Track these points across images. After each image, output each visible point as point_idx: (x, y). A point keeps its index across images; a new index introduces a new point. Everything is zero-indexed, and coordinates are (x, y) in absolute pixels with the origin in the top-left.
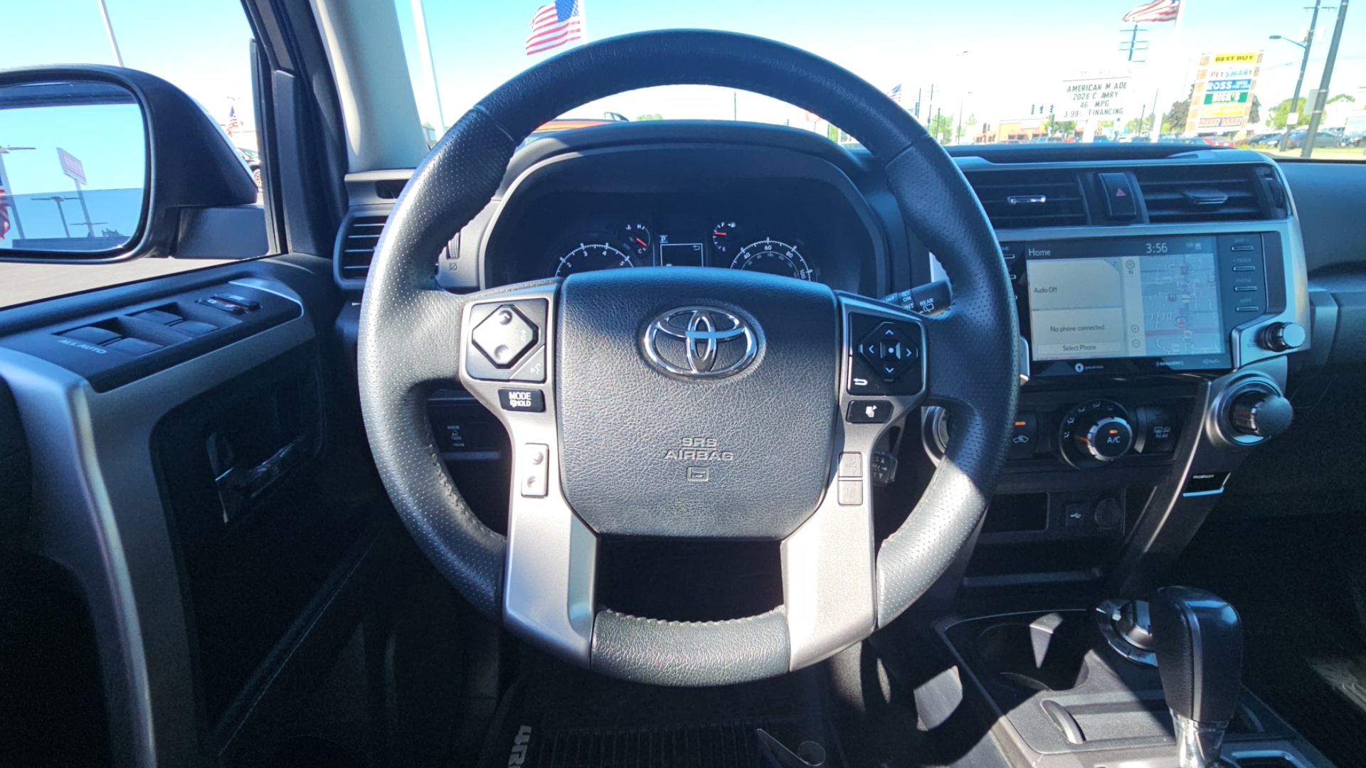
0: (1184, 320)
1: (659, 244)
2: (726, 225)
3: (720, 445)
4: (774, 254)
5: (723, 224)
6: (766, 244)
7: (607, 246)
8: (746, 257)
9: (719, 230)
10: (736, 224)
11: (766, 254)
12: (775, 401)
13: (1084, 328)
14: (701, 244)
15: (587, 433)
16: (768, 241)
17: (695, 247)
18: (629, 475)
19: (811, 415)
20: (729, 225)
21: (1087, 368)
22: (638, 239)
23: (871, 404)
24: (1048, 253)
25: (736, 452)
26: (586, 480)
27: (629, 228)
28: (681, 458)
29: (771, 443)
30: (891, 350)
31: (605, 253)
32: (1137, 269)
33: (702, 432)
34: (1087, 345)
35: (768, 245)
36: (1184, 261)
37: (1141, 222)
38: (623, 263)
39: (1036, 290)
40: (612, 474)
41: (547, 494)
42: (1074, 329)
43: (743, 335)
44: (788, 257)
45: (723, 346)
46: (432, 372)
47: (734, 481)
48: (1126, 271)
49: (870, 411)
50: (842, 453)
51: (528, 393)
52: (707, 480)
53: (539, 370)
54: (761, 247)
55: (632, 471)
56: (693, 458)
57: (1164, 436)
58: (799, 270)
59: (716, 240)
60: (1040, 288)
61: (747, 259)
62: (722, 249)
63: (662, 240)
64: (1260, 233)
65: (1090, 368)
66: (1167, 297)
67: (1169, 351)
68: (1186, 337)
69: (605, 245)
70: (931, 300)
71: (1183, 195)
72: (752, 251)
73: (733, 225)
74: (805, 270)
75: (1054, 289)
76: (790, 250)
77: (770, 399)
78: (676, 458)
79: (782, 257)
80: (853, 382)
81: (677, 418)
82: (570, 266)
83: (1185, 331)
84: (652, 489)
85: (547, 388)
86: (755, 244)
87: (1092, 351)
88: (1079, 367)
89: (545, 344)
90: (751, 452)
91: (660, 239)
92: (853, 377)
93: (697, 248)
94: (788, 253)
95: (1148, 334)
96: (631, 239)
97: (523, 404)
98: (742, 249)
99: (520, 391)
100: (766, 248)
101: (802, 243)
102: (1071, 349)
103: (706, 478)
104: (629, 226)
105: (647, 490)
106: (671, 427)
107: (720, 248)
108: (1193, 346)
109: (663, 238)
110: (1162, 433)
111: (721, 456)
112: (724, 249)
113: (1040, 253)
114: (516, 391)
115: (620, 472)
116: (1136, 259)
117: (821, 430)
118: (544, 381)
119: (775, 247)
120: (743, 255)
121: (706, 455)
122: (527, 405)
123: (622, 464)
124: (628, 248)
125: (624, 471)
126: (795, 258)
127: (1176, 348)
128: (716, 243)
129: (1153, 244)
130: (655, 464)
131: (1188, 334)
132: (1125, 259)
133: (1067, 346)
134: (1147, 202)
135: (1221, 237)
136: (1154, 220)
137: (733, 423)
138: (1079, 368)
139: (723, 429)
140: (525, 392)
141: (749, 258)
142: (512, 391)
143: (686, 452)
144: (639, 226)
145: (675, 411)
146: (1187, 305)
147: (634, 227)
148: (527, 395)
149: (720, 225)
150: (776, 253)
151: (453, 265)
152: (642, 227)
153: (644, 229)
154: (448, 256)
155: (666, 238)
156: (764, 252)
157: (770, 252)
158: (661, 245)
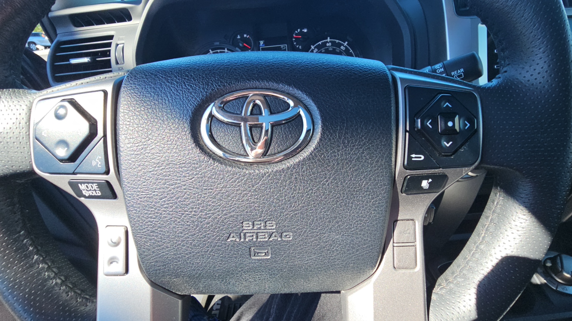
1: (259, 47)
2: (301, 31)
3: (279, 227)
4: (333, 48)
5: (299, 30)
6: (327, 42)
9: (296, 34)
10: (308, 30)
11: (328, 48)
12: (332, 182)
14: (286, 45)
15: (151, 222)
16: (329, 40)
17: (282, 47)
18: (196, 257)
19: (368, 193)
20: (303, 30)
22: (244, 44)
23: (426, 178)
25: (295, 232)
26: (157, 262)
27: (239, 37)
28: (242, 240)
29: (330, 222)
30: (450, 124)
33: (261, 217)
35: (329, 43)
40: (180, 256)
41: (127, 271)
43: (299, 115)
44: (342, 49)
45: (277, 130)
46: (7, 168)
47: (295, 257)
49: (425, 184)
50: (397, 221)
51: (94, 184)
52: (269, 257)
53: (100, 163)
54: (324, 44)
55: (199, 253)
56: (255, 240)
59: (295, 41)
62: (299, 47)
63: (261, 44)
69: (225, 49)
70: (462, 70)
72: (318, 48)
73: (305, 31)
76: (343, 45)
77: (327, 181)
78: (238, 240)
79: (338, 50)
80: (410, 158)
81: (235, 204)
84: (219, 266)
85: (112, 177)
86: (320, 43)
89: (105, 136)
90: (310, 231)
91: (260, 43)
92: (410, 153)
93: (284, 48)
94: (342, 47)
96: (241, 45)
97: (94, 194)
98: (312, 46)
99: (88, 183)
100: (328, 45)
101: (351, 40)
103: (268, 256)
104: (239, 36)
105: (215, 267)
106: (230, 213)
107: (298, 46)
109: (262, 42)
111: (281, 237)
114: (84, 183)
115: (187, 254)
117: (378, 207)
118: (107, 172)
119: (333, 43)
120: (313, 50)
121: (267, 236)
122: (98, 194)
123: (188, 247)
125: (190, 253)
126: (347, 50)
128: (295, 43)
130: (218, 246)
137: (291, 207)
139: (281, 212)
140: (93, 183)
141: (316, 52)
142: (81, 183)
143: (248, 235)
144: (245, 36)
145: (233, 198)
147: (242, 36)
148: (95, 186)
149: (297, 31)
150: (334, 47)
151: (121, 68)
152: (247, 36)
153: (249, 37)
154: (117, 63)
155: (263, 42)
156: (326, 48)
157: (330, 47)
158: (261, 47)
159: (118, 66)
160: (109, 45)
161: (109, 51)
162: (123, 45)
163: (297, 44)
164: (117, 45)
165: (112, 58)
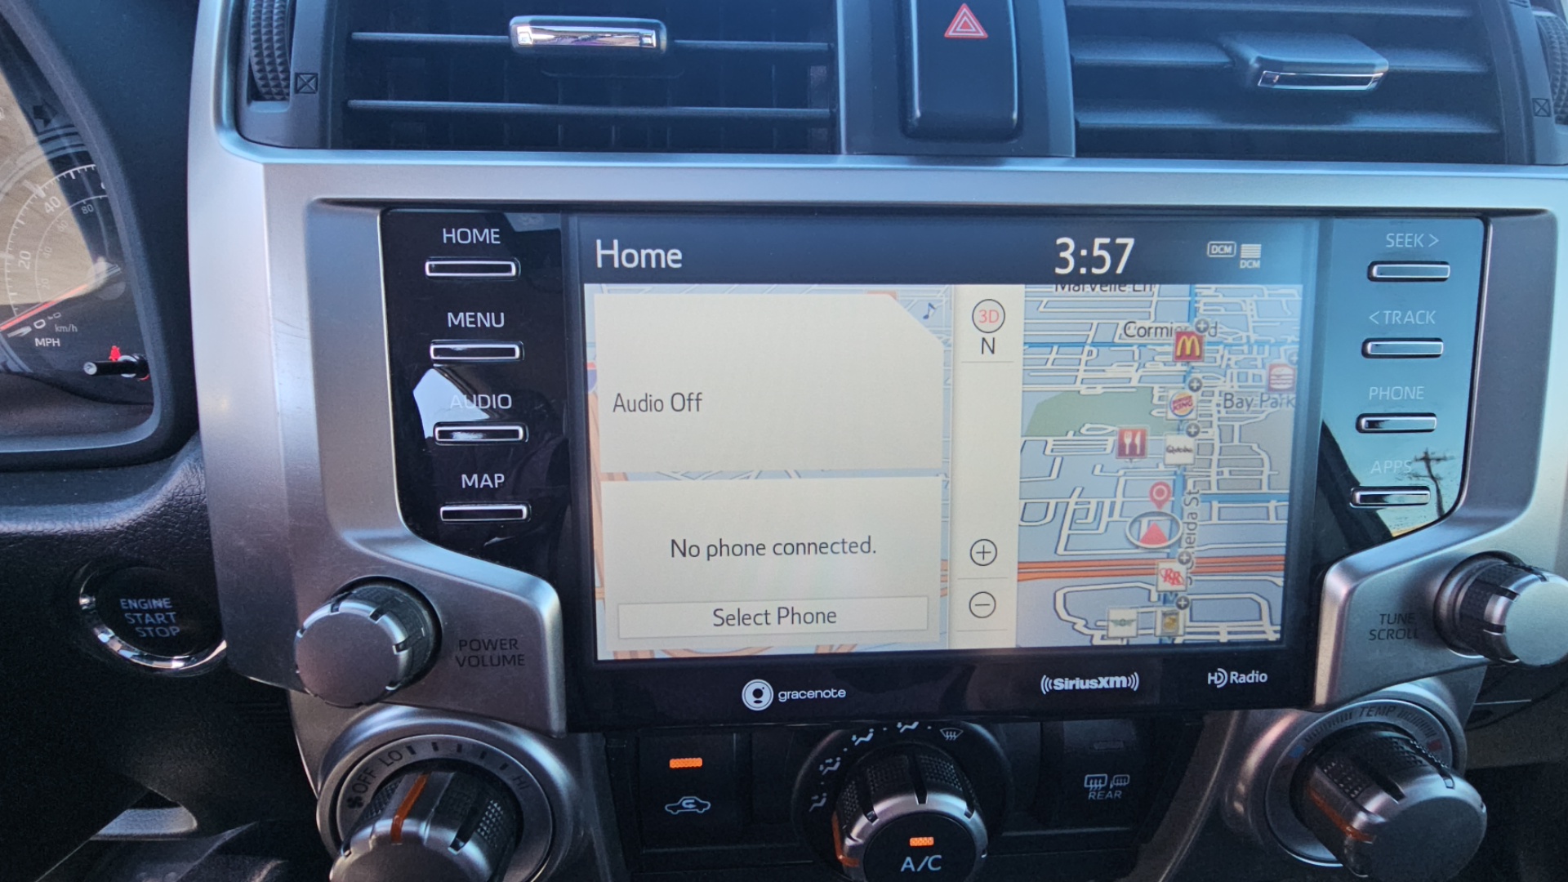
0: (1164, 525)
13: (795, 548)
21: (784, 697)
24: (672, 258)
32: (1011, 339)
34: (801, 608)
36: (1192, 311)
37: (1041, 150)
39: (619, 403)
42: (759, 549)
48: (969, 338)
57: (1110, 795)
60: (632, 395)
64: (1485, 216)
65: (797, 695)
66: (1111, 442)
67: (1098, 634)
68: (1166, 586)
71: (1228, 52)
75: (691, 401)
83: (1164, 566)
87: (822, 627)
88: (758, 693)
95: (1027, 571)
102: (743, 619)
108: (1184, 615)
110: (1106, 789)
113: (641, 257)
116: (1012, 295)
127: (1123, 623)
129: (1084, 242)
131: (1172, 577)
132: (970, 294)
133: (729, 609)
134: (1079, 71)
135: (1338, 223)
136: (1093, 145)
138: (757, 695)
146: (1181, 474)
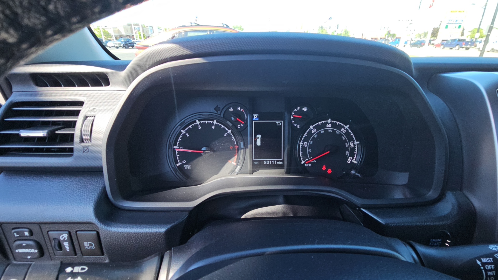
2: (301, 109)
5: (298, 108)
6: (327, 123)
7: (215, 122)
8: (313, 132)
9: (295, 113)
10: (308, 109)
14: (282, 121)
16: (329, 121)
17: (277, 123)
20: (303, 109)
22: (237, 119)
27: (231, 109)
31: (213, 127)
35: (329, 124)
38: (226, 134)
44: (342, 132)
54: (324, 125)
58: (350, 141)
59: (293, 119)
61: (314, 133)
62: (297, 126)
63: (255, 118)
69: (214, 121)
72: (318, 128)
73: (306, 109)
74: (354, 142)
76: (344, 128)
79: (338, 132)
82: (188, 136)
86: (319, 123)
91: (253, 117)
93: (279, 124)
94: (343, 130)
96: (233, 118)
98: (311, 126)
100: (328, 126)
101: (353, 123)
104: (231, 108)
109: (255, 116)
112: (298, 126)
119: (334, 125)
120: (311, 130)
124: (231, 125)
126: (347, 133)
128: (293, 122)
141: (315, 132)
144: (239, 109)
147: (235, 109)
149: (297, 109)
150: (334, 129)
151: (86, 148)
152: (241, 109)
153: (242, 111)
154: (82, 141)
155: (257, 116)
156: (326, 129)
157: (330, 129)
158: (254, 121)
159: (83, 144)
160: (76, 113)
161: (75, 122)
162: (93, 118)
163: (295, 123)
164: (86, 117)
165: (77, 132)
